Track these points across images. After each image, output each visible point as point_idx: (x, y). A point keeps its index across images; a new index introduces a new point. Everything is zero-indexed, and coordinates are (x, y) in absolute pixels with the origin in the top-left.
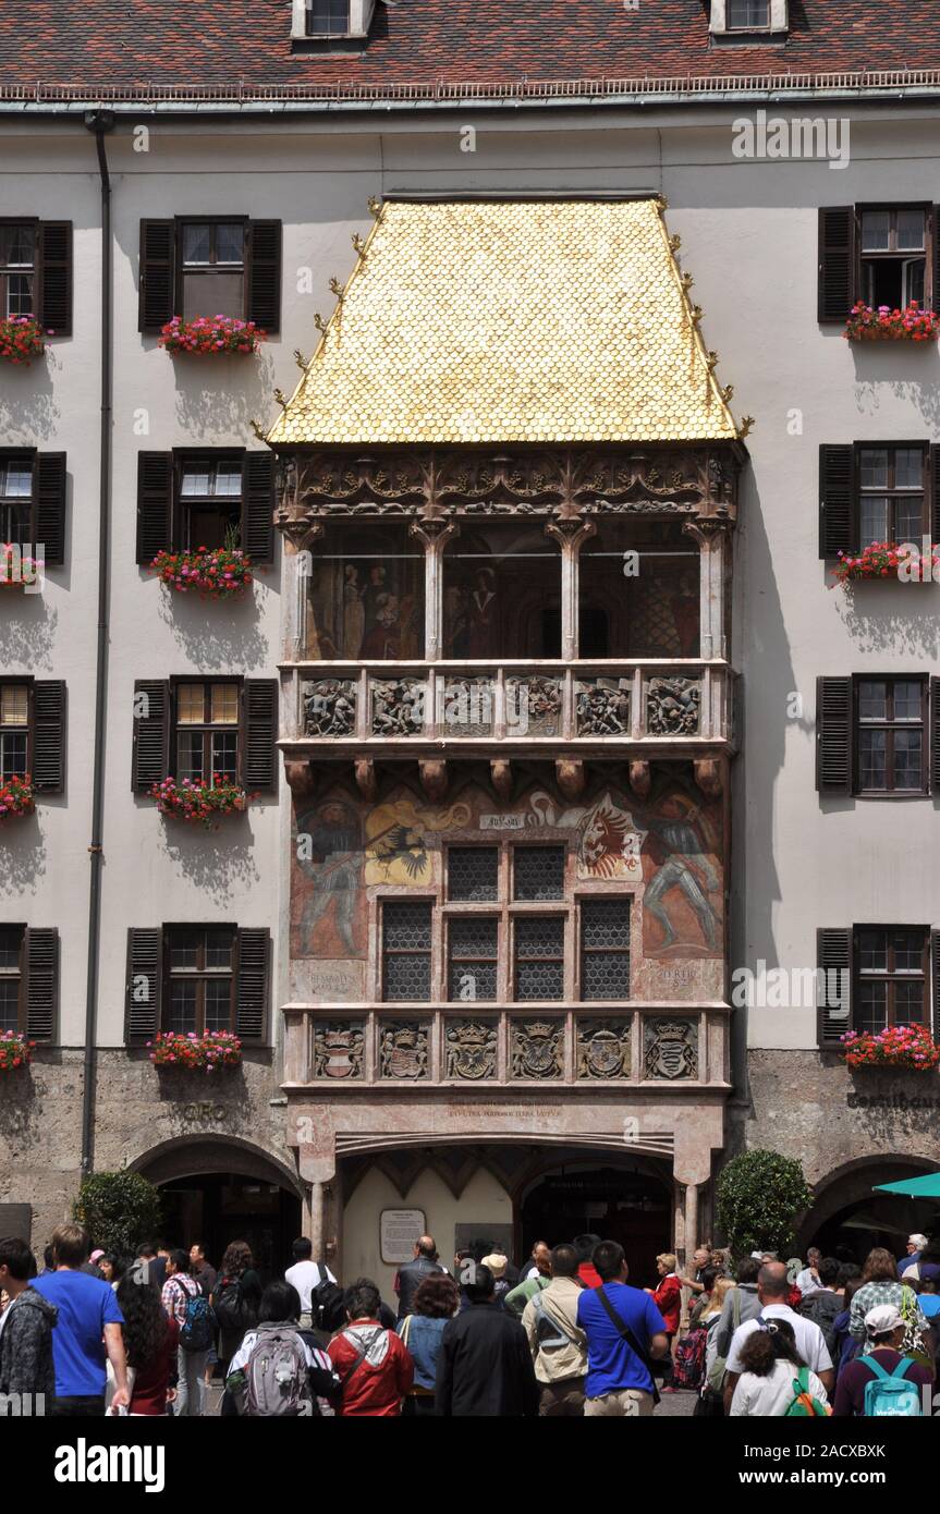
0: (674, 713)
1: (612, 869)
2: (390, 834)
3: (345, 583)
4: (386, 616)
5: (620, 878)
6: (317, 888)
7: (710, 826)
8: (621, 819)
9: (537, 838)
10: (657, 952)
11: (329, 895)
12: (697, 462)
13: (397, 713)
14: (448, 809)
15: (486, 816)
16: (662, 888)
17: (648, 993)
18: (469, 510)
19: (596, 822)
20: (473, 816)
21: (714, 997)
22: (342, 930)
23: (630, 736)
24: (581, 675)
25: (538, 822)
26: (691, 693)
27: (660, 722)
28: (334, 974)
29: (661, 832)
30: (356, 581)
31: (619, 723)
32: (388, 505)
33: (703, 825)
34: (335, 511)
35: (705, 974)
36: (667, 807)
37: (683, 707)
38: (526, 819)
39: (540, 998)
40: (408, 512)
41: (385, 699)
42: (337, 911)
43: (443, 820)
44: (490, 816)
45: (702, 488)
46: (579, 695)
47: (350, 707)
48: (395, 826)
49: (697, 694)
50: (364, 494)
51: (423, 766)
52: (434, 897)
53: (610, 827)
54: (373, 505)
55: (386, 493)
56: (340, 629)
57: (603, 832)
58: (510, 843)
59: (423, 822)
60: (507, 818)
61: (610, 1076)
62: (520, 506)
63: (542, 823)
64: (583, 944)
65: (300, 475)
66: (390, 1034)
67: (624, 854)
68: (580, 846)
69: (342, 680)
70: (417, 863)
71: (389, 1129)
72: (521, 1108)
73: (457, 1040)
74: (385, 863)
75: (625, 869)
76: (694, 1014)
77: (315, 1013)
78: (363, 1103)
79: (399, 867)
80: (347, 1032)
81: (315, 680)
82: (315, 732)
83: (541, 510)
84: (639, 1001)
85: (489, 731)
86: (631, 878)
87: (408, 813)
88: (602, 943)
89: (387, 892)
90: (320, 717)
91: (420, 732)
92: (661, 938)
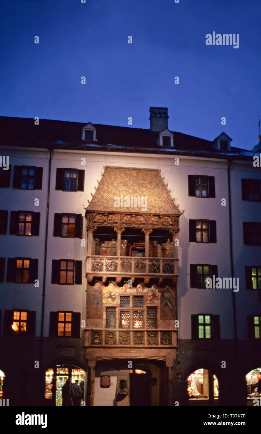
1: (154, 301)
2: (108, 293)
3: (96, 242)
4: (104, 249)
5: (155, 303)
6: (93, 304)
8: (155, 291)
9: (138, 294)
11: (95, 305)
13: (112, 267)
14: (121, 287)
16: (164, 305)
17: (161, 327)
18: (127, 226)
19: (150, 291)
20: (126, 289)
21: (174, 328)
22: (98, 313)
23: (160, 273)
24: (149, 260)
25: (139, 291)
27: (165, 271)
28: (96, 322)
29: (164, 294)
31: (157, 271)
32: (111, 224)
34: (100, 225)
35: (172, 323)
36: (165, 289)
37: (170, 268)
38: (136, 290)
40: (114, 226)
41: (109, 264)
42: (97, 309)
43: (120, 290)
44: (129, 289)
46: (149, 264)
48: (109, 291)
49: (173, 265)
51: (116, 278)
52: (117, 306)
53: (153, 292)
54: (108, 224)
55: (110, 222)
58: (133, 295)
59: (115, 290)
60: (133, 290)
61: (153, 344)
62: (137, 225)
64: (147, 317)
66: (107, 335)
67: (156, 298)
68: (147, 297)
69: (100, 260)
70: (114, 299)
71: (107, 355)
72: (135, 351)
73: (122, 336)
74: (107, 299)
75: (156, 301)
76: (171, 332)
77: (92, 331)
78: (102, 349)
79: (110, 300)
80: (98, 335)
81: (95, 259)
82: (94, 270)
83: (142, 226)
84: (159, 329)
85: (131, 271)
86: (157, 303)
87: (112, 289)
88: (151, 317)
89: (107, 305)
90: (96, 267)
91: (116, 271)
92: (164, 316)
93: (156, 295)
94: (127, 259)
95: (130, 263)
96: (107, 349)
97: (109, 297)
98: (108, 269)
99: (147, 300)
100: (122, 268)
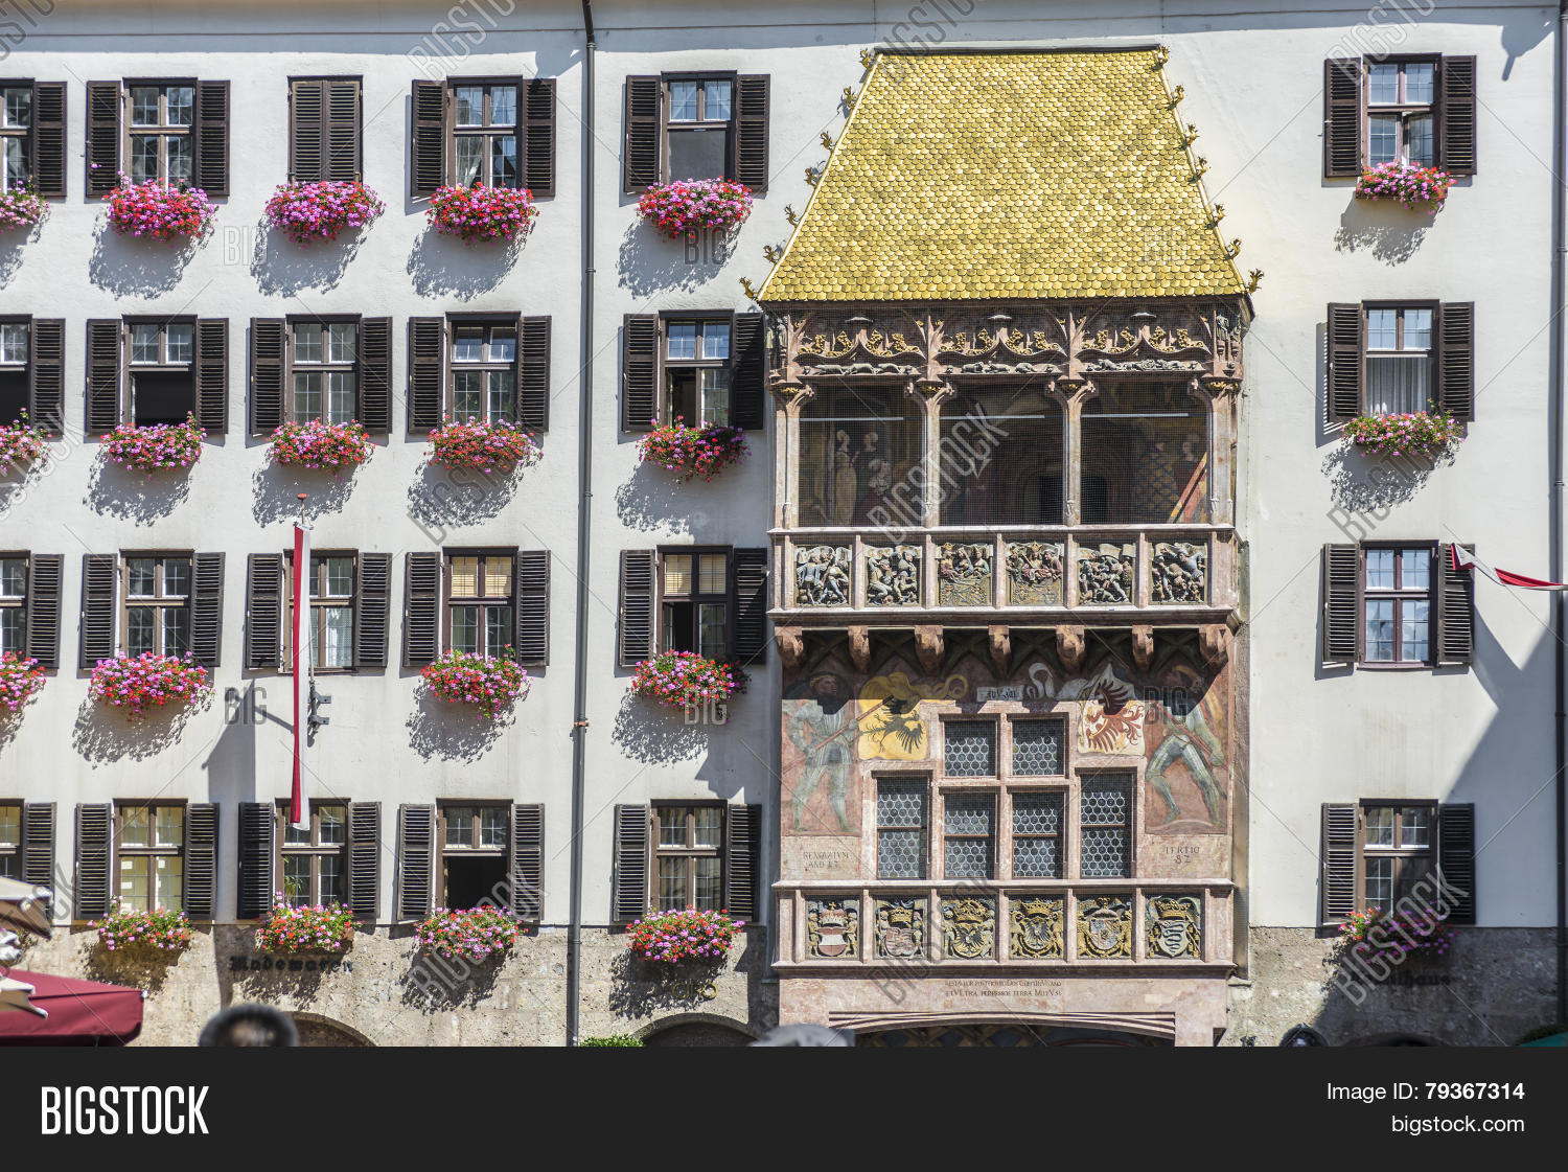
0: (1179, 580)
1: (1114, 743)
2: (885, 706)
3: (836, 450)
4: (878, 482)
5: (1121, 751)
6: (810, 762)
8: (1123, 690)
9: (1036, 711)
10: (1158, 828)
11: (822, 770)
13: (893, 580)
14: (944, 682)
15: (983, 689)
16: (1164, 762)
17: (1151, 870)
18: (968, 370)
19: (1097, 694)
20: (970, 688)
21: (1215, 874)
22: (835, 805)
23: (1134, 604)
24: (1084, 541)
25: (1038, 696)
26: (1196, 561)
27: (1165, 590)
28: (827, 851)
30: (848, 446)
31: (1122, 592)
32: (885, 365)
34: (829, 372)
35: (1208, 850)
36: (1170, 677)
37: (1189, 575)
38: (1025, 690)
39: (1039, 876)
40: (902, 373)
41: (879, 566)
42: (831, 787)
44: (987, 689)
46: (1081, 561)
47: (845, 575)
48: (890, 698)
49: (1201, 561)
50: (859, 354)
51: (920, 636)
52: (931, 772)
55: (880, 354)
56: (832, 498)
58: (1009, 716)
60: (1006, 690)
61: (1110, 955)
62: (1019, 366)
63: (1041, 695)
64: (1082, 819)
65: (792, 334)
66: (885, 913)
67: (1125, 726)
68: (1080, 719)
70: (912, 737)
71: (883, 1009)
72: (1020, 988)
73: (953, 917)
74: (879, 737)
75: (1127, 742)
76: (1198, 891)
77: (808, 892)
78: (857, 982)
79: (894, 742)
80: (840, 910)
83: (1041, 369)
84: (1141, 879)
85: (992, 600)
86: (1133, 752)
87: (902, 685)
88: (1102, 819)
89: (882, 766)
90: (813, 583)
91: (917, 599)
92: (1163, 813)
93: (1125, 712)
94: (969, 539)
95: (984, 557)
97: (889, 727)
98: (871, 595)
99: (1078, 735)
100: (943, 583)
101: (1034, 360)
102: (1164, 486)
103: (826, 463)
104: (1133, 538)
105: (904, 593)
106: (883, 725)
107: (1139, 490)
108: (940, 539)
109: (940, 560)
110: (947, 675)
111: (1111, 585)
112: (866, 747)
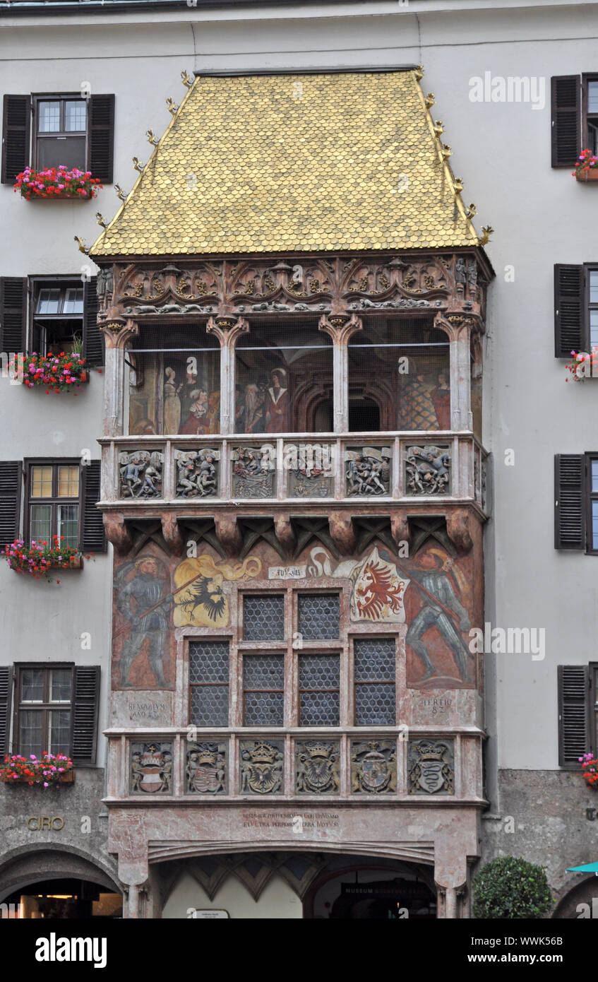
0: (428, 476)
1: (380, 612)
2: (195, 583)
3: (165, 383)
4: (198, 409)
5: (386, 619)
6: (134, 629)
7: (462, 575)
8: (386, 570)
9: (316, 586)
10: (417, 684)
11: (144, 636)
12: (446, 267)
13: (196, 478)
14: (241, 562)
15: (274, 568)
16: (422, 628)
17: (411, 718)
18: (255, 309)
19: (365, 572)
20: (263, 568)
21: (467, 722)
22: (155, 665)
23: (391, 496)
24: (349, 445)
25: (317, 574)
26: (443, 460)
27: (416, 484)
28: (148, 703)
29: (421, 581)
30: (174, 380)
31: (381, 486)
32: (189, 306)
33: (456, 575)
34: (145, 311)
35: (459, 703)
36: (425, 559)
37: (436, 472)
38: (307, 570)
39: (320, 724)
40: (204, 312)
41: (186, 467)
42: (150, 649)
43: (239, 571)
44: (277, 568)
45: (451, 289)
46: (348, 462)
47: (157, 473)
48: (199, 576)
49: (448, 460)
50: (168, 296)
51: (218, 523)
52: (231, 637)
53: (377, 576)
54: (177, 306)
55: (187, 296)
56: (161, 419)
57: (371, 581)
58: (294, 590)
59: (221, 573)
60: (291, 569)
61: (379, 791)
62: (297, 305)
63: (320, 573)
64: (356, 676)
65: (116, 282)
66: (194, 756)
67: (389, 599)
68: (353, 593)
69: (151, 451)
70: (217, 608)
71: (192, 838)
72: (305, 820)
73: (250, 759)
74: (190, 608)
75: (391, 612)
76: (450, 737)
77: (131, 737)
78: (171, 814)
79: (201, 612)
80: (158, 753)
81: (129, 452)
82: (128, 495)
83: (315, 308)
84: (403, 727)
85: (273, 493)
86: (394, 620)
87: (209, 566)
88: (372, 676)
89: (192, 632)
90: (133, 482)
91: (215, 494)
92: (421, 671)
93: (389, 586)
94: (257, 444)
96: (190, 812)
97: (198, 601)
98: (179, 490)
99: (351, 606)
100: (238, 479)
101: (310, 301)
102: (424, 409)
103: (157, 393)
104: (389, 441)
105: (206, 487)
106: (193, 598)
107: (404, 413)
108: (233, 444)
109: (234, 461)
110: (245, 557)
111: (373, 480)
112: (179, 616)
